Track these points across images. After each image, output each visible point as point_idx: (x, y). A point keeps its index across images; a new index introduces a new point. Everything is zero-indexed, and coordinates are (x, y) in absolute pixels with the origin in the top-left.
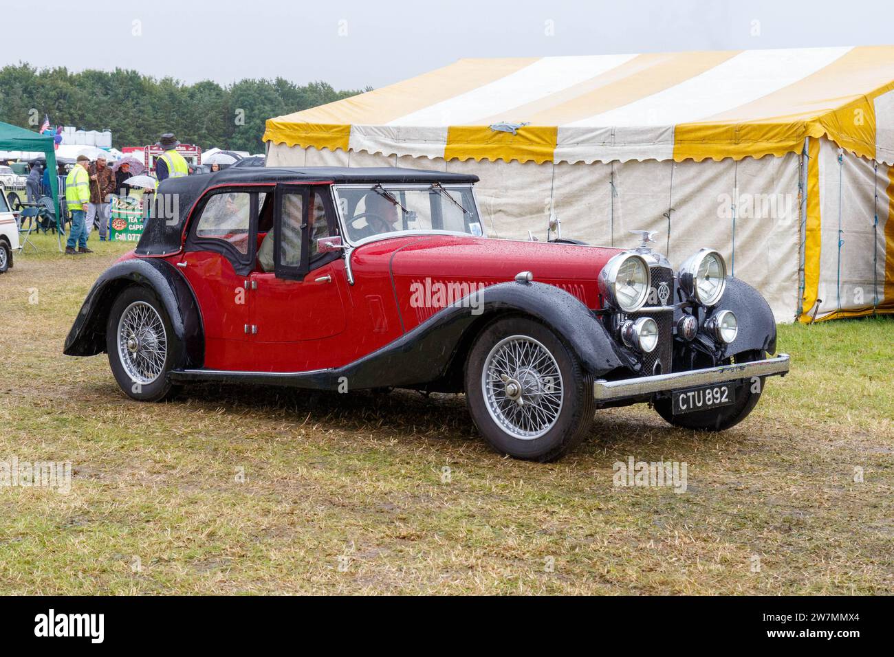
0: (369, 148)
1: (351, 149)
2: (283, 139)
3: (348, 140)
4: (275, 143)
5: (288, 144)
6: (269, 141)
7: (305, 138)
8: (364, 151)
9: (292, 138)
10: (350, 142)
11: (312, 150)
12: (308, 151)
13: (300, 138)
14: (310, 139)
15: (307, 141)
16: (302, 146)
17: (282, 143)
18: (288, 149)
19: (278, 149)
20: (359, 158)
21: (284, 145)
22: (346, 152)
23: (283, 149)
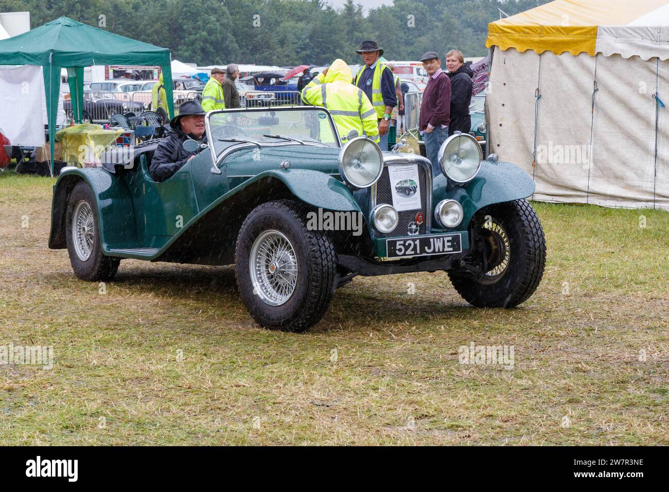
0: (623, 51)
1: (598, 53)
2: (511, 44)
3: (594, 43)
4: (501, 48)
5: (518, 49)
6: (493, 48)
7: (540, 42)
8: (616, 56)
9: (522, 42)
10: (597, 45)
11: (549, 56)
12: (543, 57)
13: (532, 42)
14: (544, 42)
15: (541, 46)
16: (535, 51)
17: (509, 49)
18: (517, 55)
19: (504, 56)
20: (608, 63)
21: (513, 51)
22: (592, 57)
23: (512, 55)
